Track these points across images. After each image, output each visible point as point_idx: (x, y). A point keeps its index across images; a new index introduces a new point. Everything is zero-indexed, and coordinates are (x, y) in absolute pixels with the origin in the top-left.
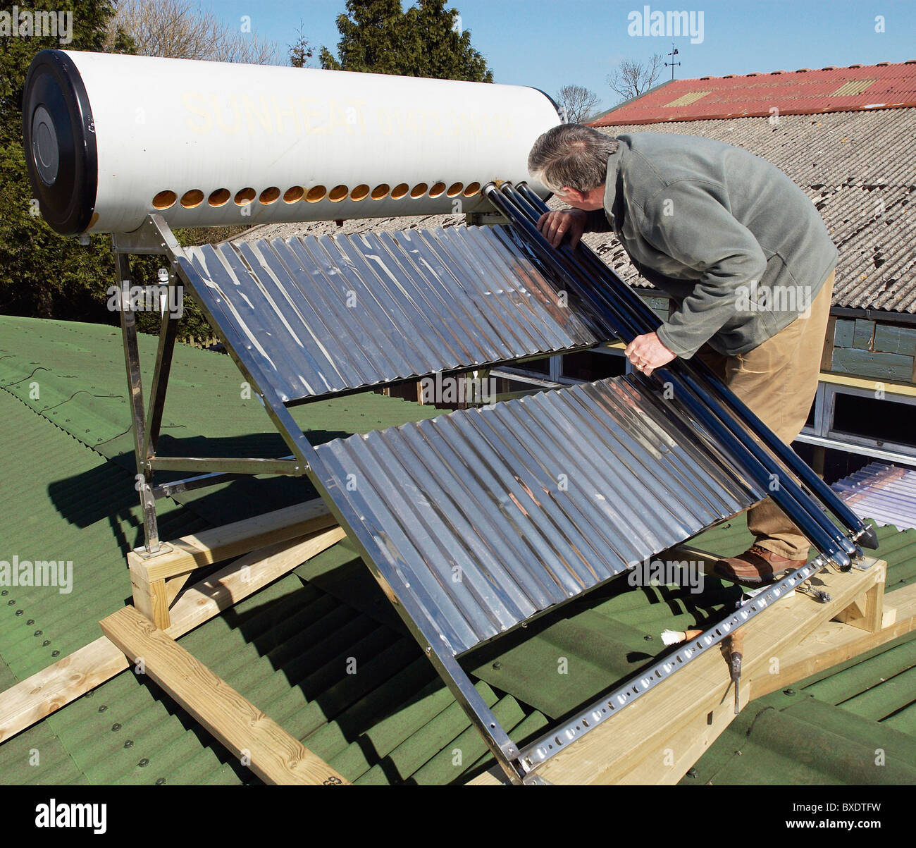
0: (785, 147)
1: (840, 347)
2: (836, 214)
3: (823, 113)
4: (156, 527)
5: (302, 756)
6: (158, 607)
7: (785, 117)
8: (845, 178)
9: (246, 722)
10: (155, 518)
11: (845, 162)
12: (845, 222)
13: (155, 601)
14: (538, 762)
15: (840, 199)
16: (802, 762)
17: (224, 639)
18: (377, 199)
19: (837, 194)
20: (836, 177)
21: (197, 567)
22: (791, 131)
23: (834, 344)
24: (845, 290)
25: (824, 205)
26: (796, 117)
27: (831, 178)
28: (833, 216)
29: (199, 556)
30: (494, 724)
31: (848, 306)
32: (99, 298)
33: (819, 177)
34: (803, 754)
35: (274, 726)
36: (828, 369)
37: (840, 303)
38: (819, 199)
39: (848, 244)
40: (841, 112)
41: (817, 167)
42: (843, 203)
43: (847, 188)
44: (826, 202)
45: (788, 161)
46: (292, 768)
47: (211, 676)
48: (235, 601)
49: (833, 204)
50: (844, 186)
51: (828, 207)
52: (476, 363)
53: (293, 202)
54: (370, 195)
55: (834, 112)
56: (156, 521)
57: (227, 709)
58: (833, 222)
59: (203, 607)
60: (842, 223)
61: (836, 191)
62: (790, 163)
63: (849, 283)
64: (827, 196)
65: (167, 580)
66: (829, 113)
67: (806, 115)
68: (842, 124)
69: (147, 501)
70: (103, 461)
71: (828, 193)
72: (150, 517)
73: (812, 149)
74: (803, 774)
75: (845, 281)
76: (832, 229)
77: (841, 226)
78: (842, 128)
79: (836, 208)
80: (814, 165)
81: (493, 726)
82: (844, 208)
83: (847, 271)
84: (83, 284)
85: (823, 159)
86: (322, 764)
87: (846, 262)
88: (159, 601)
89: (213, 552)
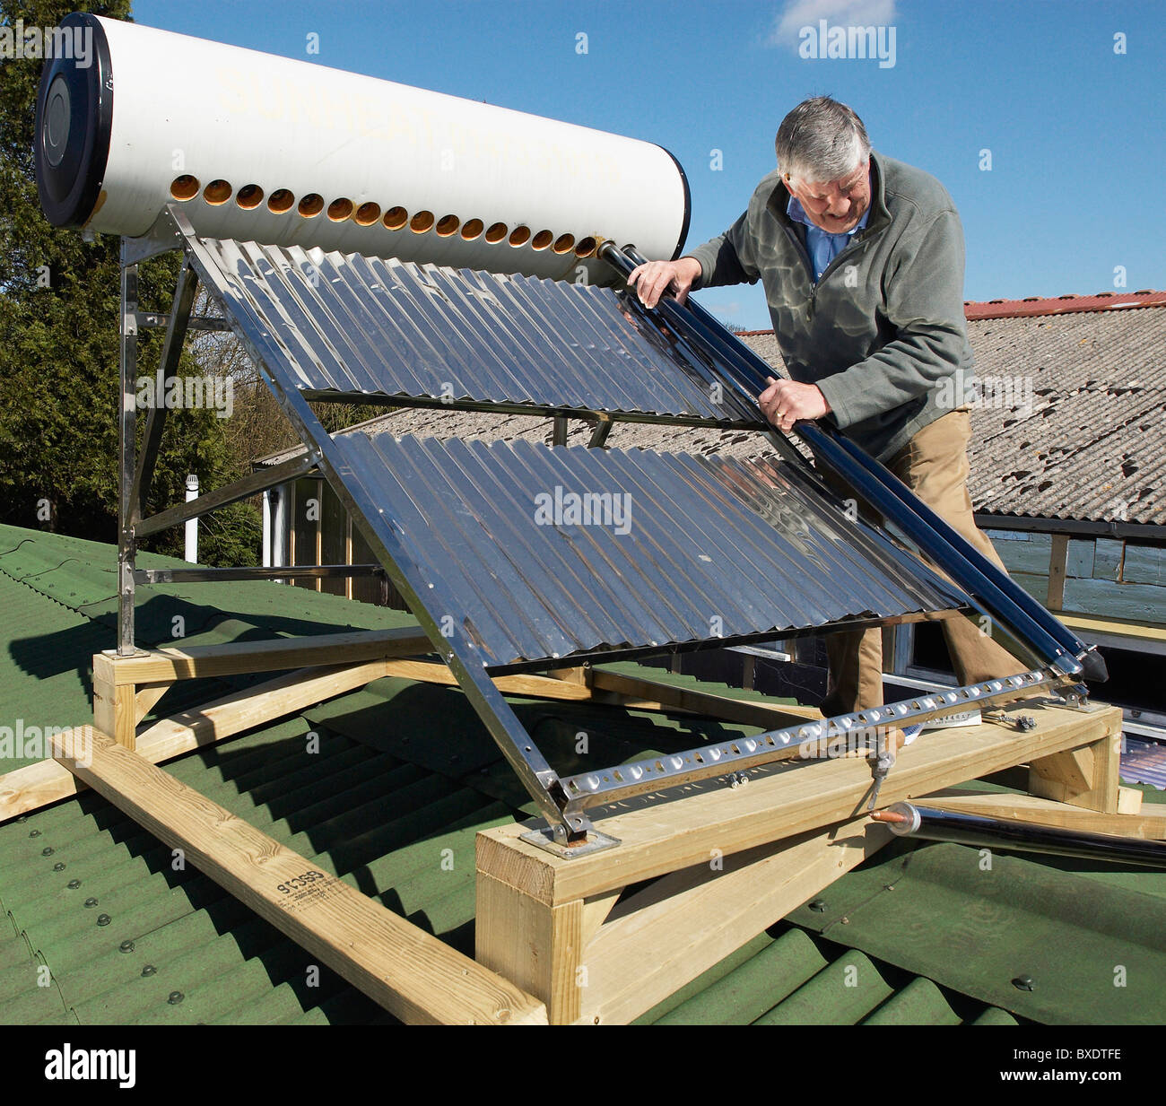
0: (1000, 351)
1: (1075, 578)
2: (1070, 420)
3: (1054, 315)
4: (132, 621)
5: (276, 852)
6: (122, 720)
7: (1002, 320)
8: (1083, 382)
9: (210, 823)
10: (132, 609)
11: (1083, 365)
12: (1082, 429)
13: (120, 710)
14: (585, 791)
15: (1075, 404)
16: (983, 896)
17: (201, 776)
18: (443, 236)
19: (1072, 399)
20: (1071, 379)
21: (175, 678)
22: (1010, 334)
23: (1067, 572)
24: (1081, 501)
25: (1054, 411)
26: (1017, 319)
27: (1064, 384)
28: (1065, 423)
29: (179, 665)
30: (529, 748)
31: (1085, 519)
32: (113, 511)
33: (1047, 381)
34: (985, 884)
35: (246, 826)
36: (1058, 608)
37: (1074, 516)
38: (1046, 405)
39: (1085, 451)
40: (1078, 312)
41: (1044, 371)
42: (1079, 408)
43: (1085, 392)
44: (1055, 408)
45: (1004, 366)
46: (261, 863)
47: (175, 782)
48: (218, 738)
49: (1066, 410)
50: (1081, 390)
51: (1058, 413)
52: (552, 405)
53: (340, 220)
54: (435, 230)
55: (1070, 313)
56: (133, 614)
57: (189, 811)
58: (1065, 429)
59: (180, 734)
60: (1078, 430)
61: (1070, 397)
62: (1008, 368)
63: (1085, 494)
64: (1058, 402)
65: (139, 687)
66: (1062, 314)
67: (1031, 317)
68: (1081, 326)
69: (126, 586)
70: (86, 620)
71: (1059, 398)
72: (127, 608)
73: (1038, 353)
74: (985, 910)
75: (1081, 491)
76: (1063, 436)
77: (1076, 433)
78: (1079, 329)
79: (1070, 414)
80: (1041, 369)
81: (528, 750)
82: (1081, 414)
83: (1083, 480)
84: (96, 492)
85: (1053, 362)
86: (302, 859)
87: (1081, 471)
88: (124, 712)
89: (198, 662)
